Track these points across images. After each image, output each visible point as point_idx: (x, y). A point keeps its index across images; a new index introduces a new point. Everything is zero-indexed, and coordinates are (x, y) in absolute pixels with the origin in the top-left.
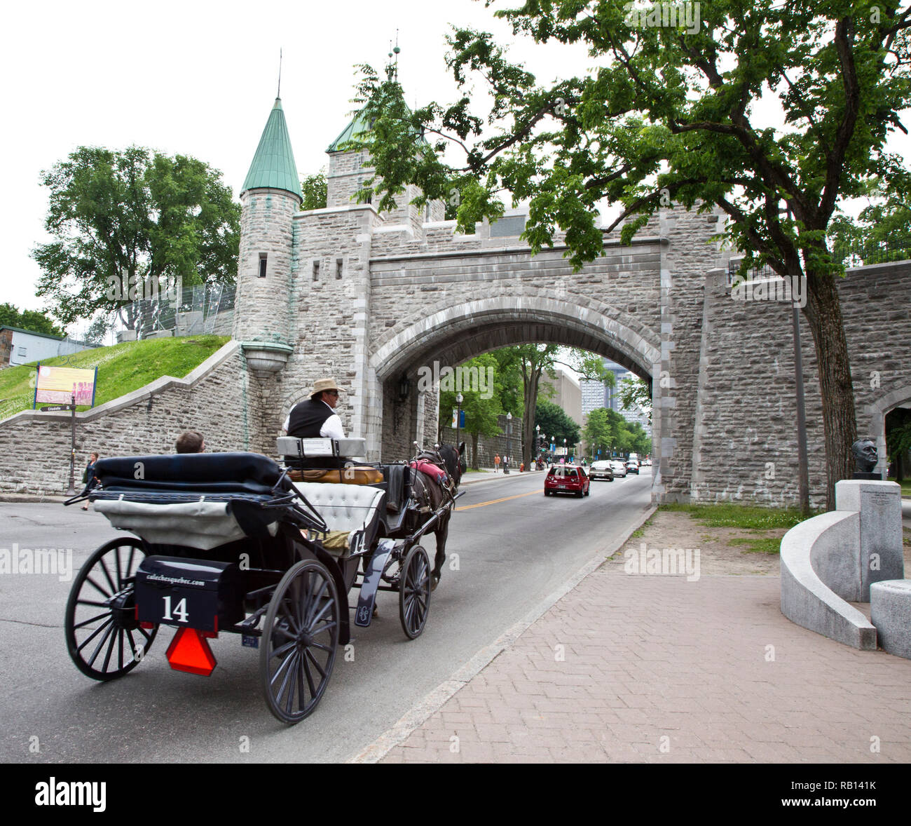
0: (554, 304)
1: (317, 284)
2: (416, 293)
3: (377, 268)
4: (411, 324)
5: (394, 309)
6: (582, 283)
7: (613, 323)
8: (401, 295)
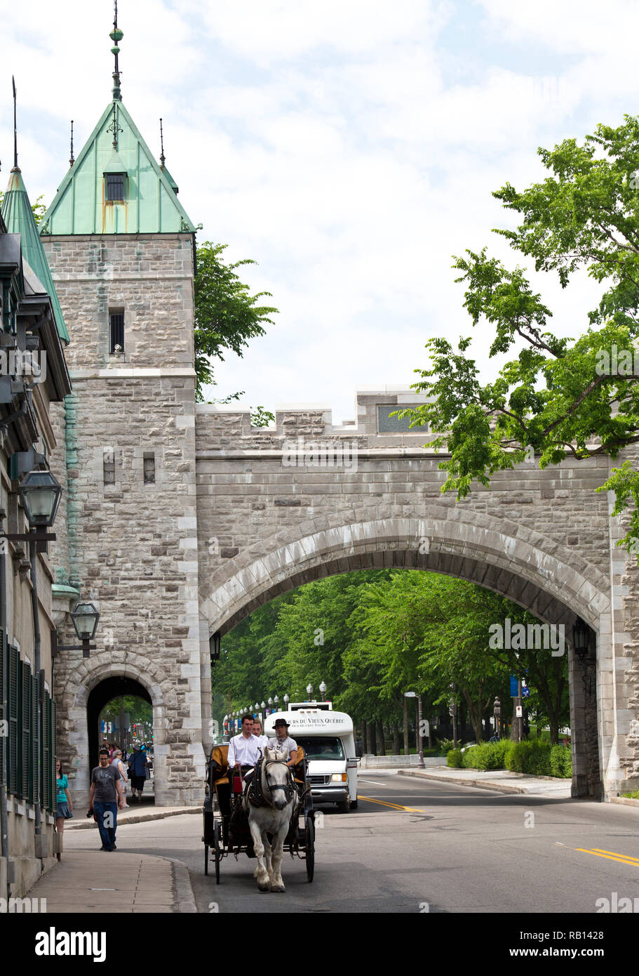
0: (471, 530)
2: (268, 509)
3: (208, 467)
4: (264, 555)
5: (234, 531)
6: (506, 503)
7: (548, 558)
8: (245, 511)
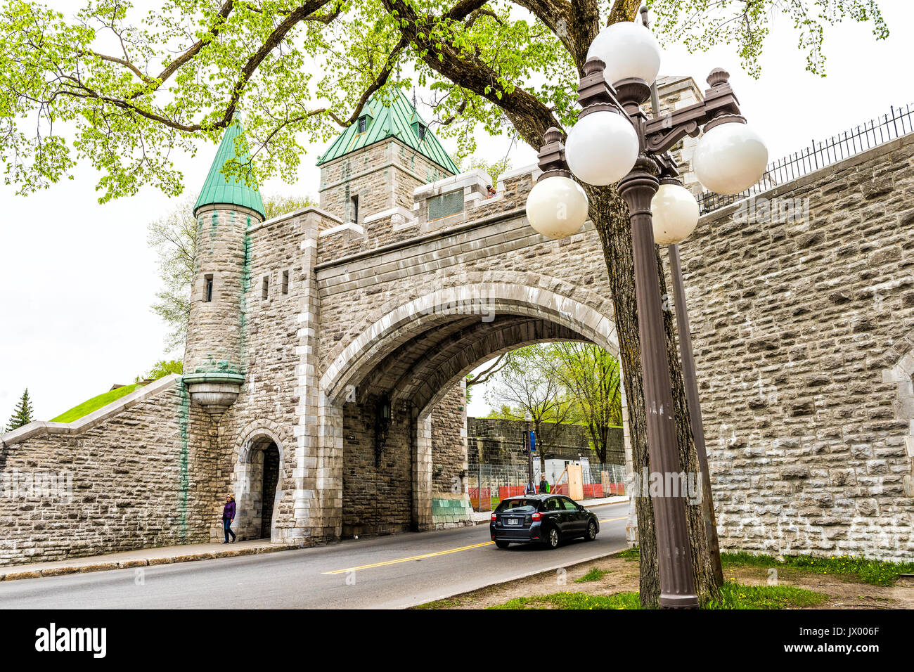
0: (500, 288)
1: (267, 302)
2: (362, 298)
3: (322, 275)
4: (357, 335)
5: (341, 320)
6: (530, 257)
7: (568, 301)
8: (348, 303)
